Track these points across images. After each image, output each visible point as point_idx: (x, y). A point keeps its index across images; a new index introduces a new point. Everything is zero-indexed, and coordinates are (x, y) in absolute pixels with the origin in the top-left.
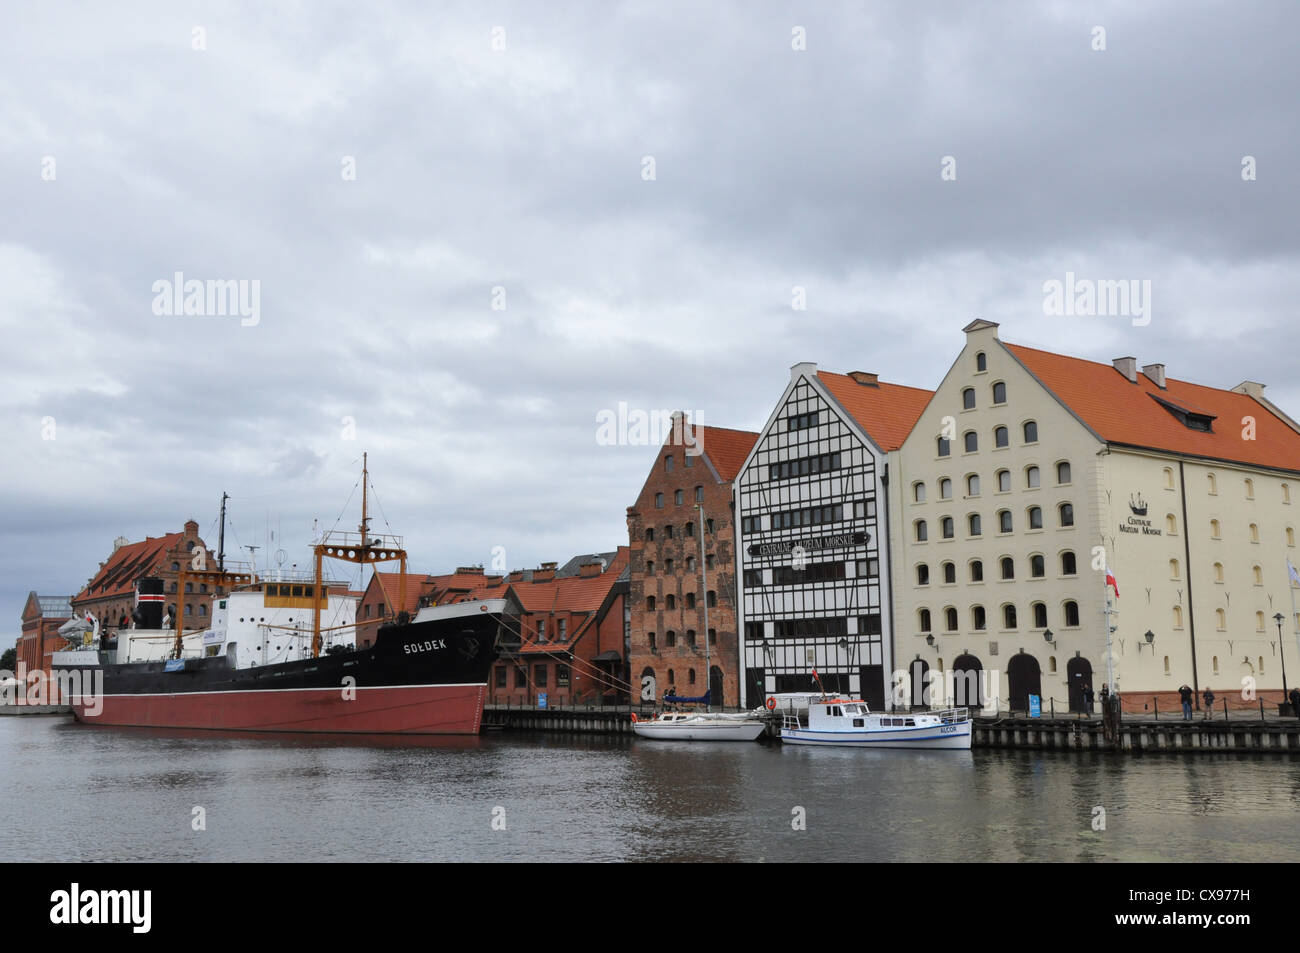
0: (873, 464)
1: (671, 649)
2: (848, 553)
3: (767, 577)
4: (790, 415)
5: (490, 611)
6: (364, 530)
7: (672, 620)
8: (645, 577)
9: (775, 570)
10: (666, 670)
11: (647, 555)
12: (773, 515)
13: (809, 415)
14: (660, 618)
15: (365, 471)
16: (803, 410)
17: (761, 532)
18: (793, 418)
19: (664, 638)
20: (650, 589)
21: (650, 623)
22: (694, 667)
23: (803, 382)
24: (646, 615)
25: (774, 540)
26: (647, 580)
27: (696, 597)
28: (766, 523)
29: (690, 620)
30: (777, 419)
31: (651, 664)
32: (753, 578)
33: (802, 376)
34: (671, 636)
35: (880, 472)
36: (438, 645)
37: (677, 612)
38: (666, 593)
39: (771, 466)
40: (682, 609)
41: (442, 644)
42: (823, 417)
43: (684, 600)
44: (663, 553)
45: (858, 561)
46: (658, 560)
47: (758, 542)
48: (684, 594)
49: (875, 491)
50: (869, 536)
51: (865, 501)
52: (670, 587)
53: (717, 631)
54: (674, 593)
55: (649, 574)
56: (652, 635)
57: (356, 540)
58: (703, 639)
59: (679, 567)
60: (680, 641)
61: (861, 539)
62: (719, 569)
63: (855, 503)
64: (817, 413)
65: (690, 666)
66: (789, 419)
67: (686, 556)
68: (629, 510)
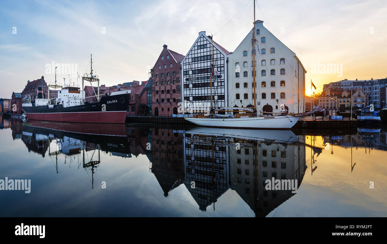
0: (224, 57)
1: (163, 103)
2: (215, 80)
3: (191, 86)
4: (198, 45)
5: (129, 93)
6: (91, 73)
7: (163, 96)
8: (156, 86)
9: (193, 84)
10: (162, 108)
11: (156, 80)
12: (192, 70)
13: (204, 45)
14: (160, 96)
15: (91, 59)
16: (202, 43)
17: (189, 75)
18: (199, 46)
19: (161, 100)
20: (157, 89)
21: (157, 97)
22: (169, 107)
23: (202, 36)
24: (156, 95)
25: (193, 77)
26: (156, 87)
27: (170, 91)
28: (191, 73)
29: (168, 96)
30: (194, 46)
31: (157, 107)
32: (187, 86)
33: (202, 35)
34: (163, 100)
35: (226, 60)
36: (115, 101)
37: (165, 94)
38: (161, 90)
39: (192, 58)
40: (166, 93)
41: (116, 101)
42: (208, 46)
43: (167, 91)
44: (161, 80)
45: (218, 82)
46: (159, 82)
47: (188, 77)
48: (167, 90)
49: (224, 64)
50: (222, 76)
51: (221, 67)
52: (163, 88)
53: (176, 99)
54: (164, 90)
55: (156, 85)
56: (157, 100)
57: (90, 76)
58: (171, 101)
59: (165, 83)
60: (165, 101)
61: (220, 77)
62: (177, 84)
63: (218, 67)
64: (206, 44)
65: (168, 107)
66: (198, 46)
67: (167, 81)
68: (151, 70)
